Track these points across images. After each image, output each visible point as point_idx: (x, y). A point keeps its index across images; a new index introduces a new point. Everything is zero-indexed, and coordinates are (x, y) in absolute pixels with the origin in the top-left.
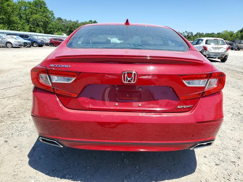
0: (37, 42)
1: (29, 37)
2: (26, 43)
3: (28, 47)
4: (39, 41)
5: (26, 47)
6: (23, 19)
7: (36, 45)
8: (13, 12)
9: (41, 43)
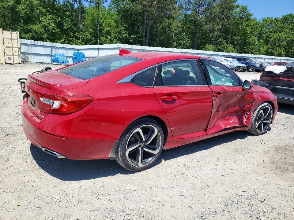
0: (254, 67)
1: (247, 60)
2: (240, 67)
3: (240, 71)
4: (257, 65)
5: (238, 72)
6: (263, 40)
7: (252, 70)
8: (251, 32)
9: (259, 67)
